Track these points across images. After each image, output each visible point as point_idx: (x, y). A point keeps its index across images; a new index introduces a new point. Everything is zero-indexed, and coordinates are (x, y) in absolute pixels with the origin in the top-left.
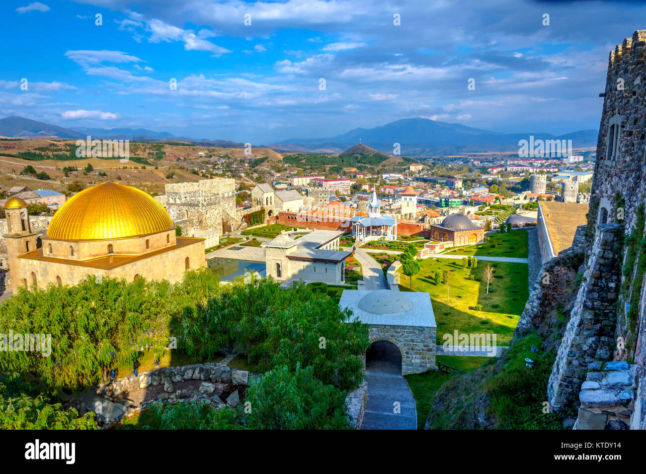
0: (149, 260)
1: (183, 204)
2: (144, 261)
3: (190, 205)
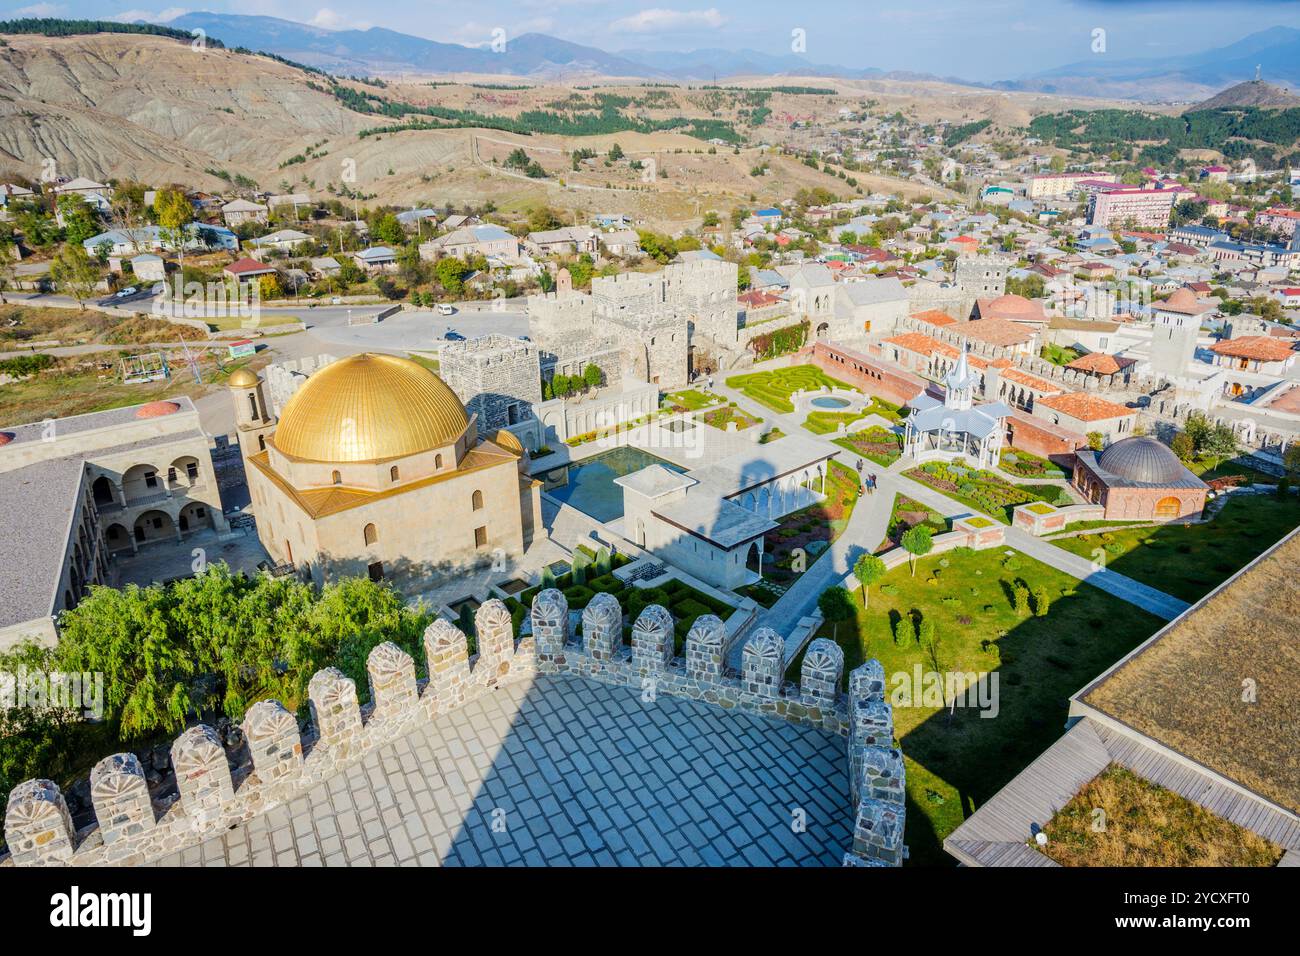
0: (395, 499)
1: (616, 321)
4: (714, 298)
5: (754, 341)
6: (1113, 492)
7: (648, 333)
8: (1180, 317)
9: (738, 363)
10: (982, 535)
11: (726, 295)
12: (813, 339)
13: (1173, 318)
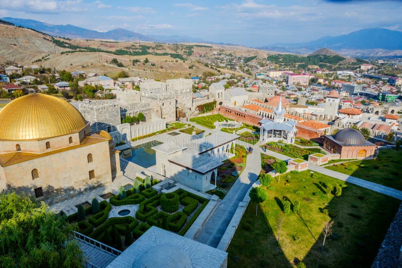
0: (47, 157)
1: (149, 97)
2: (42, 159)
3: (153, 98)
4: (184, 91)
5: (198, 107)
6: (343, 148)
7: (161, 101)
8: (334, 99)
9: (193, 114)
10: (301, 165)
11: (188, 90)
12: (218, 106)
13: (332, 99)
